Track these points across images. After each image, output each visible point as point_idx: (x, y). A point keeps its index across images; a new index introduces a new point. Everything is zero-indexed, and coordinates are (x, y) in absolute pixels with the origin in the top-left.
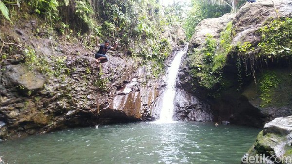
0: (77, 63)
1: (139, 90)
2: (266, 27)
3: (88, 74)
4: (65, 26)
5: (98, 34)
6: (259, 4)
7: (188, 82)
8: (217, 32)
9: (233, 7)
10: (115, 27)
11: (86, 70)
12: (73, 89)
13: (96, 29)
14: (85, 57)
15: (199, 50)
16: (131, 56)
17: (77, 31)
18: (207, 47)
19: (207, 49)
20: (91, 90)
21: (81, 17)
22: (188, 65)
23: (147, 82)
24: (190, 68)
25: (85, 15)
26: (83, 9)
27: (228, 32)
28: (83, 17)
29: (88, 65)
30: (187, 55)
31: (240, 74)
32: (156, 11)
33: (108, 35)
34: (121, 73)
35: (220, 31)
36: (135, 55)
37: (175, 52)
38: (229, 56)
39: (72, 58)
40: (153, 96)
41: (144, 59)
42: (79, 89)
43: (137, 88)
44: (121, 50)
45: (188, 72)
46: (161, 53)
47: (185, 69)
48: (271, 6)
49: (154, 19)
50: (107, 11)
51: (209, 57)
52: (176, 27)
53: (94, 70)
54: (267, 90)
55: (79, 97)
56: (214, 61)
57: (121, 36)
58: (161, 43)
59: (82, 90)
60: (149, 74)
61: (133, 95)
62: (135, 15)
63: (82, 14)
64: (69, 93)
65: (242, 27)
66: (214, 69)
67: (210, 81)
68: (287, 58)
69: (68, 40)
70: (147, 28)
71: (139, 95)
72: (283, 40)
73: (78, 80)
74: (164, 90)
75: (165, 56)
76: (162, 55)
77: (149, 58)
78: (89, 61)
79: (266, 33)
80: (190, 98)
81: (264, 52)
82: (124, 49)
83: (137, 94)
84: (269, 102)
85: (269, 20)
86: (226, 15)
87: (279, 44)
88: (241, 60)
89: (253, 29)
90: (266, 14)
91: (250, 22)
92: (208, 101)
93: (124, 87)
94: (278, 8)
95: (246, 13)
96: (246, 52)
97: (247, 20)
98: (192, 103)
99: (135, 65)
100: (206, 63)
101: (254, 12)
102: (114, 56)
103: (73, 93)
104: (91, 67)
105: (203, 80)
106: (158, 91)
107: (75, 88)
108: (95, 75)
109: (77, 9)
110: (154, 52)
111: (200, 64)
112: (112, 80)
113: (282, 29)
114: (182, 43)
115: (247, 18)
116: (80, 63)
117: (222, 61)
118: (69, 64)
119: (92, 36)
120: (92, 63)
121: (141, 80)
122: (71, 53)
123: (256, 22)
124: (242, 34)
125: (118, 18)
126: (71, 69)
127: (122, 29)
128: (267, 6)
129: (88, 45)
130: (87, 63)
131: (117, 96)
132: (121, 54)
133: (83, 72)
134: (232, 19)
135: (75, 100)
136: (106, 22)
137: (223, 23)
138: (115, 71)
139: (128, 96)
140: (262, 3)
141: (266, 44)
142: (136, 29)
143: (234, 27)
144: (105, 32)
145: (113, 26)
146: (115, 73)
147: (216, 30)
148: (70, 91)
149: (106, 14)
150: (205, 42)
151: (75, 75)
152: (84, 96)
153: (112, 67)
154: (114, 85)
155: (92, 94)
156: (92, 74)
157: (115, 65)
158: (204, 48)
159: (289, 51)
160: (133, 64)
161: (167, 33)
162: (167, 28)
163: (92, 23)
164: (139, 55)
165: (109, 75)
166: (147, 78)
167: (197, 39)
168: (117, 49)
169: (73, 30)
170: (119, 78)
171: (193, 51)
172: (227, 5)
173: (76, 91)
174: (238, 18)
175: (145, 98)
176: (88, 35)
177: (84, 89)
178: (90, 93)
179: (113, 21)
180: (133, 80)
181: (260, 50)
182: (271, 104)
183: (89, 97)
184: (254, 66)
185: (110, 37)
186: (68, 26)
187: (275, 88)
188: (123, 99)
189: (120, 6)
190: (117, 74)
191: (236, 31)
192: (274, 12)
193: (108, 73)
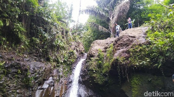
0: (12, 66)
1: (54, 85)
2: (132, 49)
3: (19, 74)
4: (4, 39)
5: (27, 45)
6: (128, 35)
7: (87, 80)
8: (104, 49)
9: (112, 33)
10: (39, 41)
11: (18, 71)
12: (7, 85)
13: (26, 42)
14: (18, 62)
15: (94, 59)
16: (49, 61)
17: (12, 43)
18: (99, 57)
19: (98, 59)
20: (20, 86)
21: (16, 33)
22: (86, 68)
23: (59, 79)
24: (88, 71)
25: (19, 33)
26: (18, 28)
27: (111, 49)
28: (18, 34)
29: (20, 68)
30: (86, 62)
31: (119, 76)
32: (67, 32)
33: (34, 46)
34: (42, 73)
35: (106, 48)
36: (52, 60)
37: (78, 59)
38: (112, 64)
39: (9, 62)
40: (64, 90)
41: (58, 64)
42: (12, 85)
43: (52, 84)
44: (43, 57)
45: (87, 73)
46: (69, 60)
47: (85, 71)
48: (134, 37)
49: (65, 37)
50: (34, 31)
51: (100, 63)
52: (79, 43)
53: (23, 71)
54: (135, 86)
55: (11, 91)
56: (104, 66)
57: (43, 48)
58: (69, 53)
59: (13, 86)
60: (61, 74)
61: (49, 89)
62: (54, 34)
63: (17, 32)
64: (4, 88)
65: (119, 48)
66: (103, 72)
67: (101, 80)
68: (145, 67)
69: (5, 49)
70: (61, 43)
71: (53, 89)
72: (142, 57)
73: (12, 79)
74: (71, 85)
75: (72, 62)
76: (70, 61)
77: (61, 63)
78: (20, 65)
79: (132, 52)
80: (88, 91)
81: (132, 63)
82: (44, 56)
83: (52, 88)
84: (137, 94)
85: (133, 45)
86: (108, 39)
87: (140, 59)
88: (120, 67)
89: (125, 50)
90: (132, 41)
91: (124, 45)
92: (100, 93)
93: (44, 83)
94: (138, 39)
95: (121, 40)
96: (122, 62)
97: (121, 44)
98: (90, 94)
99: (52, 68)
100: (99, 68)
101: (125, 40)
102: (37, 61)
103: (7, 88)
104: (21, 69)
105: (97, 79)
106: (67, 86)
107: (9, 84)
108: (24, 75)
109: (15, 28)
110: (64, 59)
111: (95, 68)
112: (36, 79)
113: (141, 50)
114: (82, 53)
115: (122, 42)
116: (14, 66)
117: (108, 67)
118: (6, 66)
119: (22, 47)
120: (22, 66)
121: (55, 78)
122: (8, 58)
123: (127, 45)
124: (119, 52)
125: (42, 35)
126: (8, 70)
127: (44, 43)
128: (132, 37)
129: (19, 53)
130: (19, 66)
131: (38, 91)
132: (42, 60)
133: (16, 72)
134: (112, 42)
135: (8, 94)
136: (33, 38)
137: (107, 43)
138: (38, 72)
139: (46, 90)
140: (129, 35)
141: (133, 59)
142: (54, 43)
143: (115, 47)
144: (32, 44)
145: (38, 41)
146: (38, 73)
147: (104, 47)
148: (5, 86)
149: (33, 32)
150: (97, 54)
151: (10, 75)
152: (14, 91)
153: (36, 68)
154: (37, 82)
155: (20, 89)
156: (22, 74)
157: (38, 67)
158: (97, 58)
159: (145, 63)
160: (51, 67)
161: (73, 47)
162: (73, 43)
163: (24, 38)
164: (55, 61)
165: (34, 75)
166: (59, 77)
167: (92, 52)
168: (40, 56)
169: (9, 42)
170: (40, 77)
171: (90, 59)
172: (108, 32)
173: (9, 86)
174: (116, 42)
175: (58, 91)
176: (20, 46)
177: (15, 85)
178: (19, 88)
179: (38, 37)
180: (50, 78)
181: (130, 62)
182: (138, 95)
183: (18, 91)
184: (127, 71)
185: (35, 48)
186: (6, 39)
187: (140, 85)
188: (42, 92)
189: (43, 28)
190: (39, 74)
191: (115, 49)
192: (136, 41)
193: (33, 74)
